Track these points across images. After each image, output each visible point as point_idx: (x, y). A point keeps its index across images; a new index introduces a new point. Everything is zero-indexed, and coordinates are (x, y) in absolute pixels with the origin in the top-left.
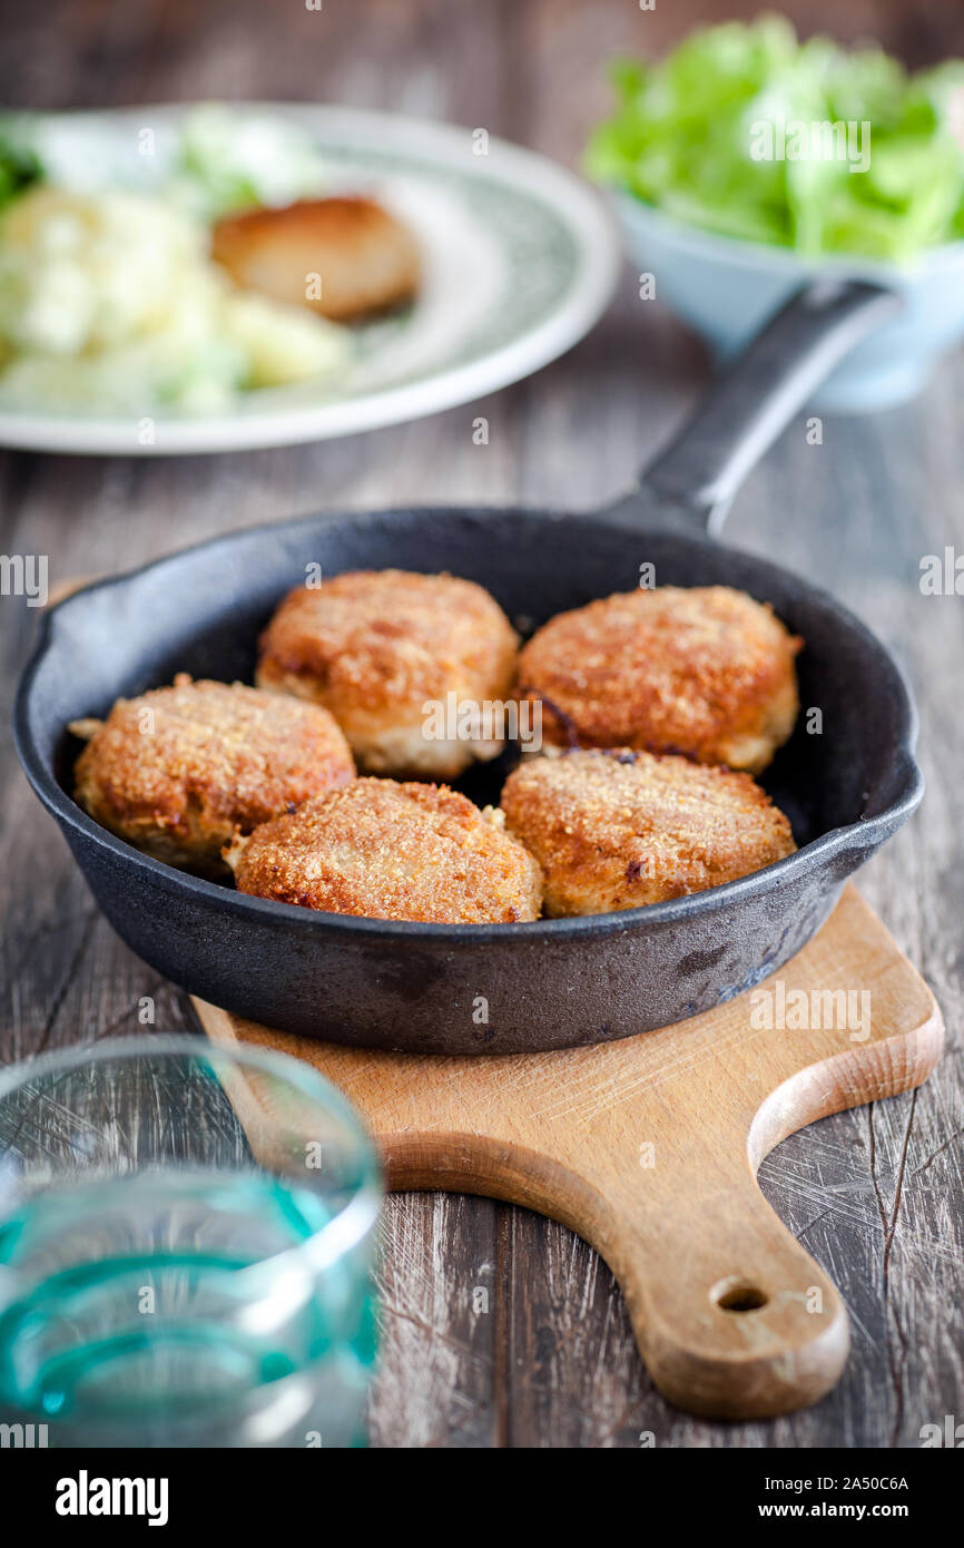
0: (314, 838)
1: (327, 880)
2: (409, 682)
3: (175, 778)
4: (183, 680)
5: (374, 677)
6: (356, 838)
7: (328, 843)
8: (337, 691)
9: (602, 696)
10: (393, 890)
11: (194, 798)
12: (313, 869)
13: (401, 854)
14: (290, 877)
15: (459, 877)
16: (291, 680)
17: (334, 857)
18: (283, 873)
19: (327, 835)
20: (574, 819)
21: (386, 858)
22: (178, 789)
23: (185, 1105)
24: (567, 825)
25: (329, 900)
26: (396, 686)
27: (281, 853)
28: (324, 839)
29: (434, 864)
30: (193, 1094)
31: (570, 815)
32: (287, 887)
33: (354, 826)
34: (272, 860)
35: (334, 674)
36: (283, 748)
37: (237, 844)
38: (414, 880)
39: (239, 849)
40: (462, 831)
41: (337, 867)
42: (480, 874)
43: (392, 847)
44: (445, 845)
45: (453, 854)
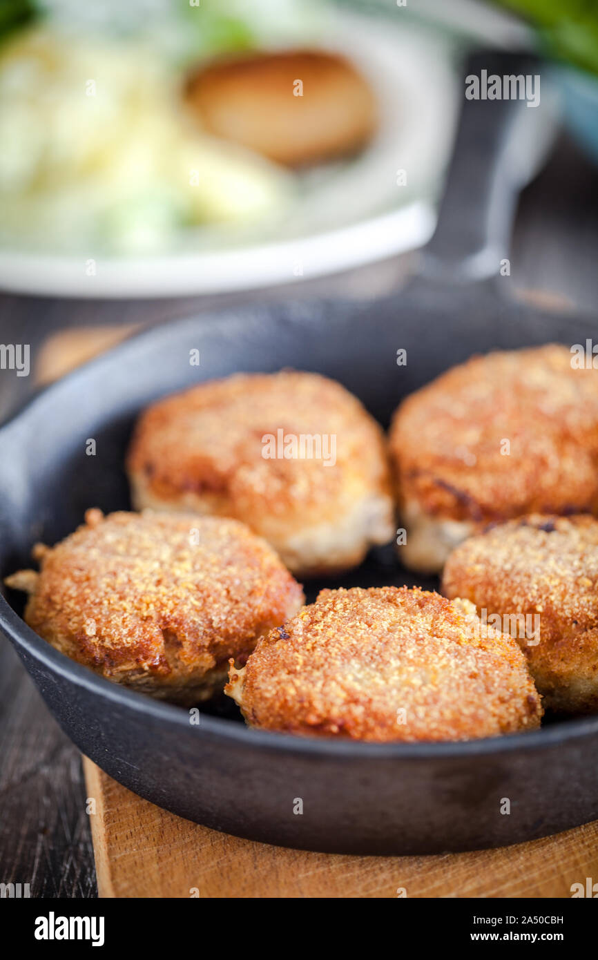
0: (322, 661)
1: (356, 702)
2: (311, 484)
3: (147, 619)
4: (94, 516)
5: (276, 485)
6: (363, 654)
7: (338, 663)
8: (242, 503)
9: (494, 470)
10: (421, 701)
11: (171, 636)
12: (337, 695)
13: (411, 662)
14: (319, 705)
15: (473, 676)
16: (190, 499)
17: (350, 678)
18: (310, 703)
19: (333, 655)
20: (540, 597)
21: (400, 669)
22: (155, 631)
23: (61, 876)
24: (535, 604)
25: (366, 723)
26: (300, 489)
27: (298, 683)
28: (333, 661)
29: (444, 667)
30: (72, 866)
31: (535, 593)
32: (319, 716)
33: (355, 642)
34: (292, 691)
35: (234, 487)
36: (233, 570)
37: (236, 678)
38: (436, 686)
39: (240, 682)
40: (454, 629)
41: (358, 687)
42: (490, 669)
43: (399, 658)
44: (447, 646)
45: (458, 654)
